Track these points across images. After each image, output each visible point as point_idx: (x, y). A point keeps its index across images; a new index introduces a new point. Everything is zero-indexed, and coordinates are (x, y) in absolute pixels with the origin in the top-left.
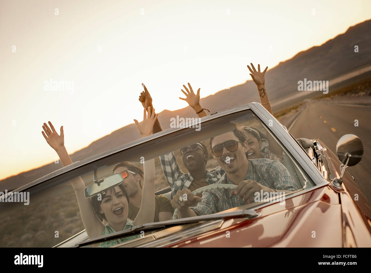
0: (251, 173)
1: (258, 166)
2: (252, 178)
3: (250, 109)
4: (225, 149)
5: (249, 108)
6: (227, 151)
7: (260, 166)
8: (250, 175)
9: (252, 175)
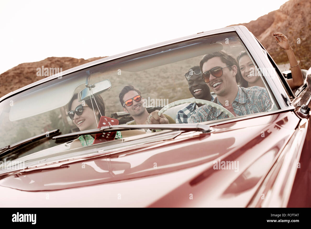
0: (240, 97)
1: (252, 91)
2: (241, 101)
3: (235, 32)
4: (211, 75)
5: (234, 30)
6: (214, 77)
7: (253, 91)
8: (239, 98)
9: (241, 99)
